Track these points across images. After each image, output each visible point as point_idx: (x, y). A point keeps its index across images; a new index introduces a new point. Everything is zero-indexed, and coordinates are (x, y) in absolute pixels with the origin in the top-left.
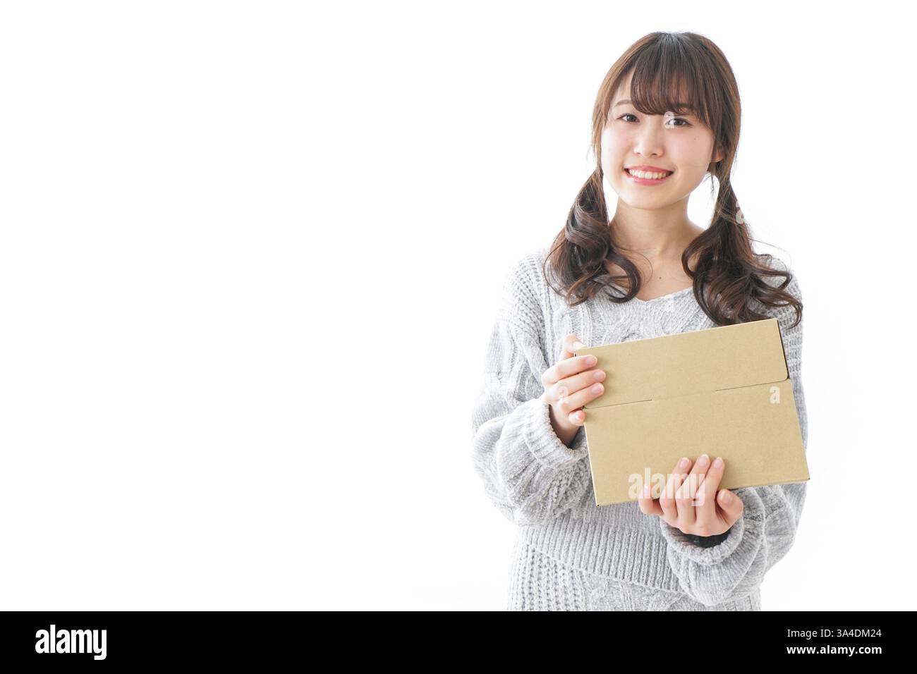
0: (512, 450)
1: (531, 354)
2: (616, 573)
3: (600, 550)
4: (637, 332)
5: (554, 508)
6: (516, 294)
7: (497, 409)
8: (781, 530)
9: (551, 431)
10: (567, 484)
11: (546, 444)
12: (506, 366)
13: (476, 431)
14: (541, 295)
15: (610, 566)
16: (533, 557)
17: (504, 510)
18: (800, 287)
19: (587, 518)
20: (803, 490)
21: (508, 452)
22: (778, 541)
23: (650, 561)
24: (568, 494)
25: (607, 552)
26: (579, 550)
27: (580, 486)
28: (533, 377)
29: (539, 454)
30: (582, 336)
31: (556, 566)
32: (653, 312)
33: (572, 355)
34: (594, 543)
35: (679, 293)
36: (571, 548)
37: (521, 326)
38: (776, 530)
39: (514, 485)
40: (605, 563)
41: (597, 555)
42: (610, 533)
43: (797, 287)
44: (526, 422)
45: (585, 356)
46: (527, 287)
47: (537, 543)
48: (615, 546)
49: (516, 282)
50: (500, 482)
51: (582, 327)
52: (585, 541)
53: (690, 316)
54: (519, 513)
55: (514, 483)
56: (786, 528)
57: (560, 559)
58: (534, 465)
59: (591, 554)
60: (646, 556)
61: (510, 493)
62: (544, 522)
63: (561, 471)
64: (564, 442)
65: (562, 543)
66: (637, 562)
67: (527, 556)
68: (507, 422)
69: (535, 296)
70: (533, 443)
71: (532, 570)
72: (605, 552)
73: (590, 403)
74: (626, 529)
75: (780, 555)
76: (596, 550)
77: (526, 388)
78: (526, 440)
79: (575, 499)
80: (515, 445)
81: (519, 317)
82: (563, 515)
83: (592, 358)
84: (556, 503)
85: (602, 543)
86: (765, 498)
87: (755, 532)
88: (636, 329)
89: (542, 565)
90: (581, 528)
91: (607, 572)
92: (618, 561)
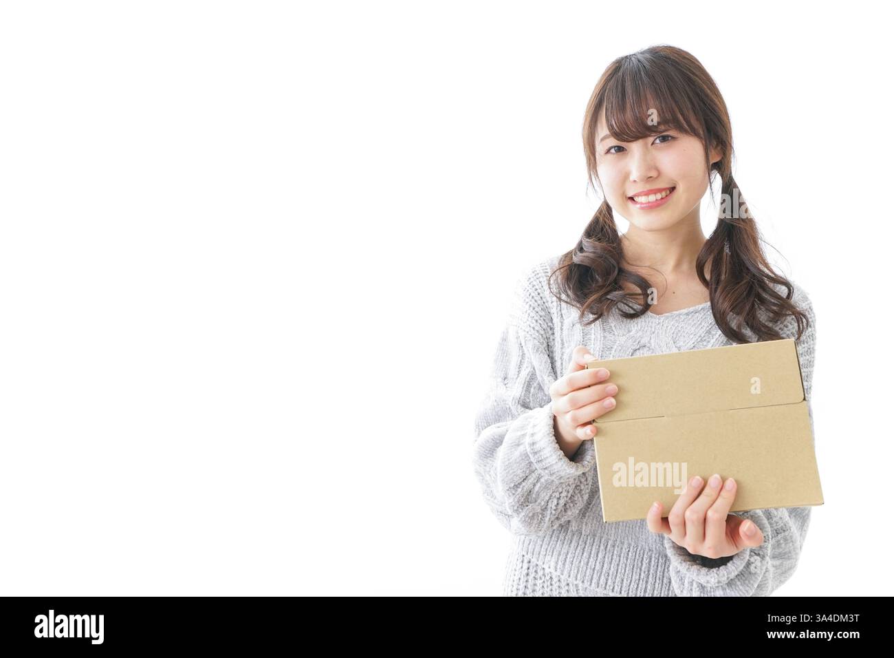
0: (513, 458)
1: (539, 362)
2: (613, 588)
3: (598, 563)
4: (648, 345)
5: (552, 519)
6: (527, 300)
7: (500, 414)
8: (785, 553)
9: (554, 443)
10: (567, 497)
11: (548, 455)
12: (512, 372)
13: (479, 435)
14: (552, 302)
15: (607, 580)
16: (528, 568)
17: (501, 517)
18: (814, 310)
19: (586, 530)
20: (808, 515)
21: (509, 460)
22: (781, 564)
23: (648, 577)
24: (567, 506)
25: (605, 565)
26: (576, 562)
27: (580, 499)
28: (539, 384)
29: (540, 465)
30: (592, 346)
31: (551, 578)
32: (665, 325)
33: (583, 368)
34: (592, 555)
35: (691, 309)
36: (568, 560)
37: (530, 333)
38: (780, 553)
39: (514, 494)
40: (602, 577)
41: (594, 568)
42: (609, 546)
43: (811, 310)
44: (529, 431)
45: (598, 369)
46: (539, 294)
47: (533, 554)
48: (613, 560)
49: (528, 288)
50: (500, 490)
51: (593, 337)
52: (583, 554)
53: (702, 332)
54: (516, 522)
55: (514, 492)
56: (790, 552)
57: (556, 571)
58: (534, 475)
59: (589, 567)
60: (644, 572)
61: (508, 502)
62: (541, 534)
63: (562, 483)
64: (566, 455)
65: (559, 554)
66: (635, 577)
67: (522, 567)
68: (511, 428)
69: (546, 304)
70: (535, 453)
71: (527, 581)
72: (603, 566)
73: (601, 417)
74: (626, 543)
75: (783, 579)
76: (594, 563)
77: (531, 395)
78: (528, 450)
79: (573, 512)
80: (517, 453)
81: (528, 323)
82: (561, 526)
83: (604, 372)
84: (555, 515)
85: (600, 556)
86: (770, 520)
87: (761, 553)
88: (647, 341)
89: (538, 577)
90: (579, 540)
91: (604, 586)
92: (616, 576)
